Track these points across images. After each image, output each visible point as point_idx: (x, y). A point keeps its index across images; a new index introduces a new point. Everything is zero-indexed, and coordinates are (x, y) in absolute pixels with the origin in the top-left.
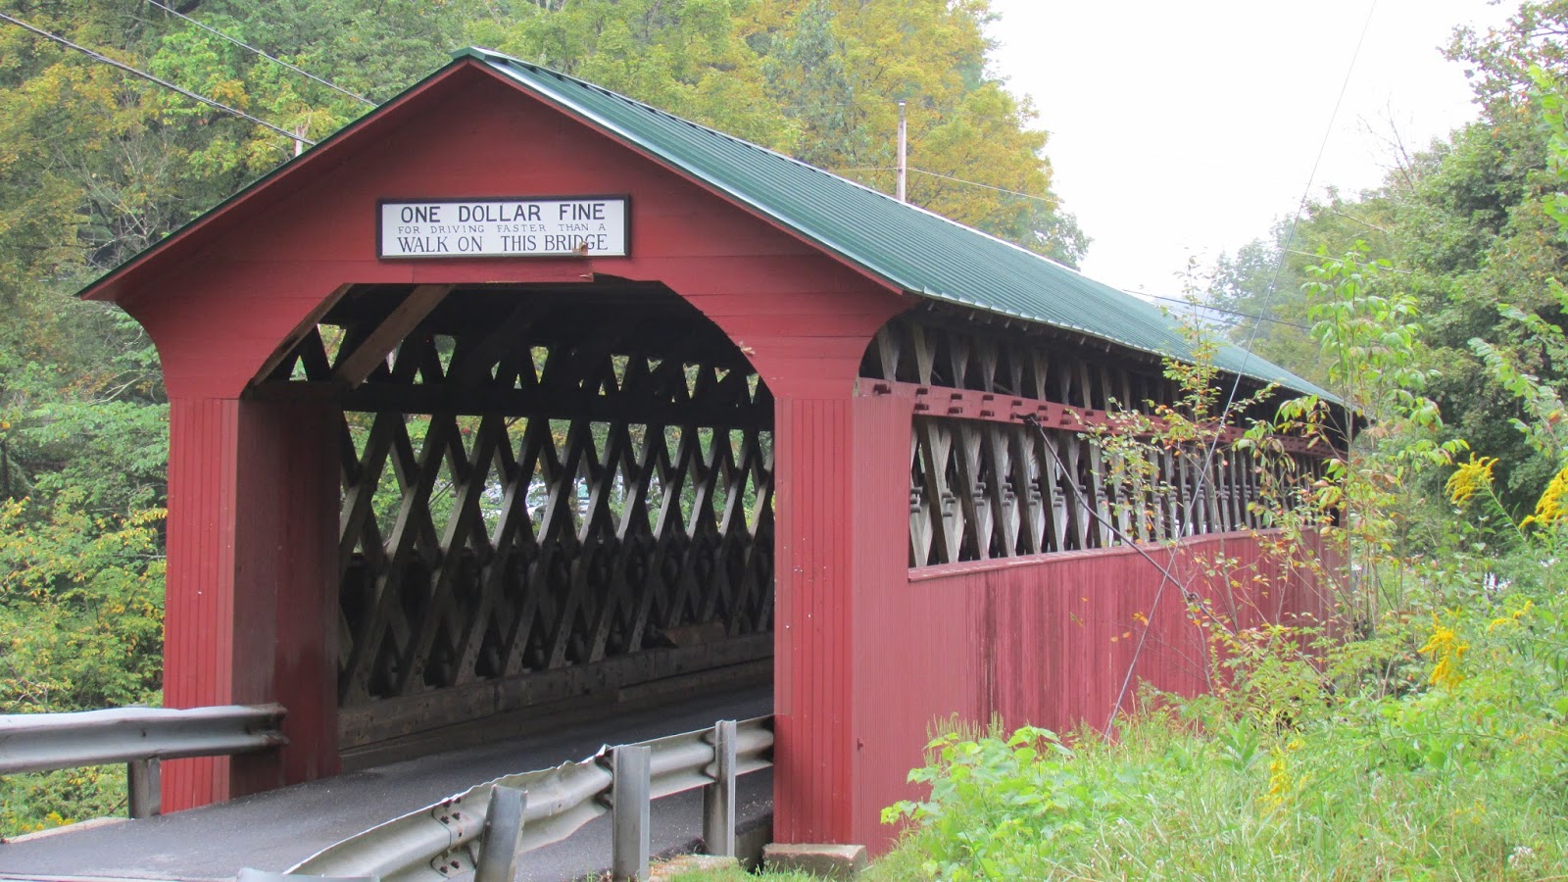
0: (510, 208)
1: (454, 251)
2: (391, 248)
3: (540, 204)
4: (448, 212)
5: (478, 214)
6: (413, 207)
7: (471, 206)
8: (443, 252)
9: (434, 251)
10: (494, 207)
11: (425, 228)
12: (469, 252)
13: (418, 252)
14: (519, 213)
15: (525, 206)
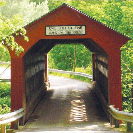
0: (67, 27)
1: (58, 34)
2: (48, 33)
3: (72, 27)
4: (57, 28)
5: (62, 28)
6: (51, 27)
7: (61, 27)
8: (56, 34)
9: (55, 34)
10: (64, 27)
11: (53, 30)
12: (60, 34)
13: (52, 34)
14: (68, 28)
15: (69, 27)
